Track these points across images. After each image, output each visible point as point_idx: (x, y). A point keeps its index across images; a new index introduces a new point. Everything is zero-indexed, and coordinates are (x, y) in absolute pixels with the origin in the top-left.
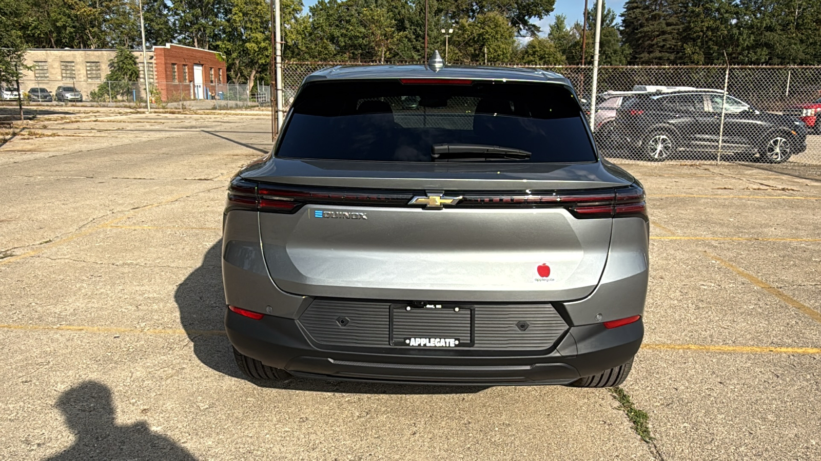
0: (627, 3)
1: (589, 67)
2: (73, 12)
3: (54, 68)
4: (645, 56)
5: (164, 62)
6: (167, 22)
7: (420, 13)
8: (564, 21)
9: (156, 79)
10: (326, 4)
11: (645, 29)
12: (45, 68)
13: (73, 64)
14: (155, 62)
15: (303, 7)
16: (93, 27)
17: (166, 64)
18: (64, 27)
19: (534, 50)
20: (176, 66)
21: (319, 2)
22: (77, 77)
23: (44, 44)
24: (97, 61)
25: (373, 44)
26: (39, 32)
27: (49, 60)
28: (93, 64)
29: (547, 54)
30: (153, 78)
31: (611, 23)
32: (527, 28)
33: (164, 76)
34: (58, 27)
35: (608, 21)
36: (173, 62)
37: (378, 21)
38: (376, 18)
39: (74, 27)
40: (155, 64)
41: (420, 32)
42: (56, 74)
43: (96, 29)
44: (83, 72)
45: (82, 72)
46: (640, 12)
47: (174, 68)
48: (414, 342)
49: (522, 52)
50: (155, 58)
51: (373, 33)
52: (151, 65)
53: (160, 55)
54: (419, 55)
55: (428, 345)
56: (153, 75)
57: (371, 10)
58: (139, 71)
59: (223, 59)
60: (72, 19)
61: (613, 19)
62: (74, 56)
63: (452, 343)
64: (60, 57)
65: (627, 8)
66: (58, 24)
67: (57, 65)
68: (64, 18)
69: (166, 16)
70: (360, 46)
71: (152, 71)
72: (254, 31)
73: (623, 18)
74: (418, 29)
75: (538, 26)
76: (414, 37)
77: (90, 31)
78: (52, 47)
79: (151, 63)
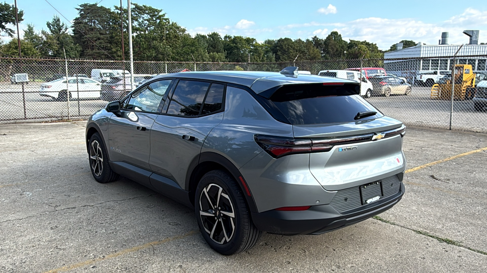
0: (74, 20)
1: (128, 62)
4: (89, 51)
8: (33, 28)
11: (88, 36)
19: (16, 45)
29: (26, 49)
31: (66, 31)
32: (5, 30)
35: (63, 30)
46: (84, 26)
49: (6, 46)
61: (66, 29)
65: (74, 23)
73: (73, 29)
75: (13, 30)
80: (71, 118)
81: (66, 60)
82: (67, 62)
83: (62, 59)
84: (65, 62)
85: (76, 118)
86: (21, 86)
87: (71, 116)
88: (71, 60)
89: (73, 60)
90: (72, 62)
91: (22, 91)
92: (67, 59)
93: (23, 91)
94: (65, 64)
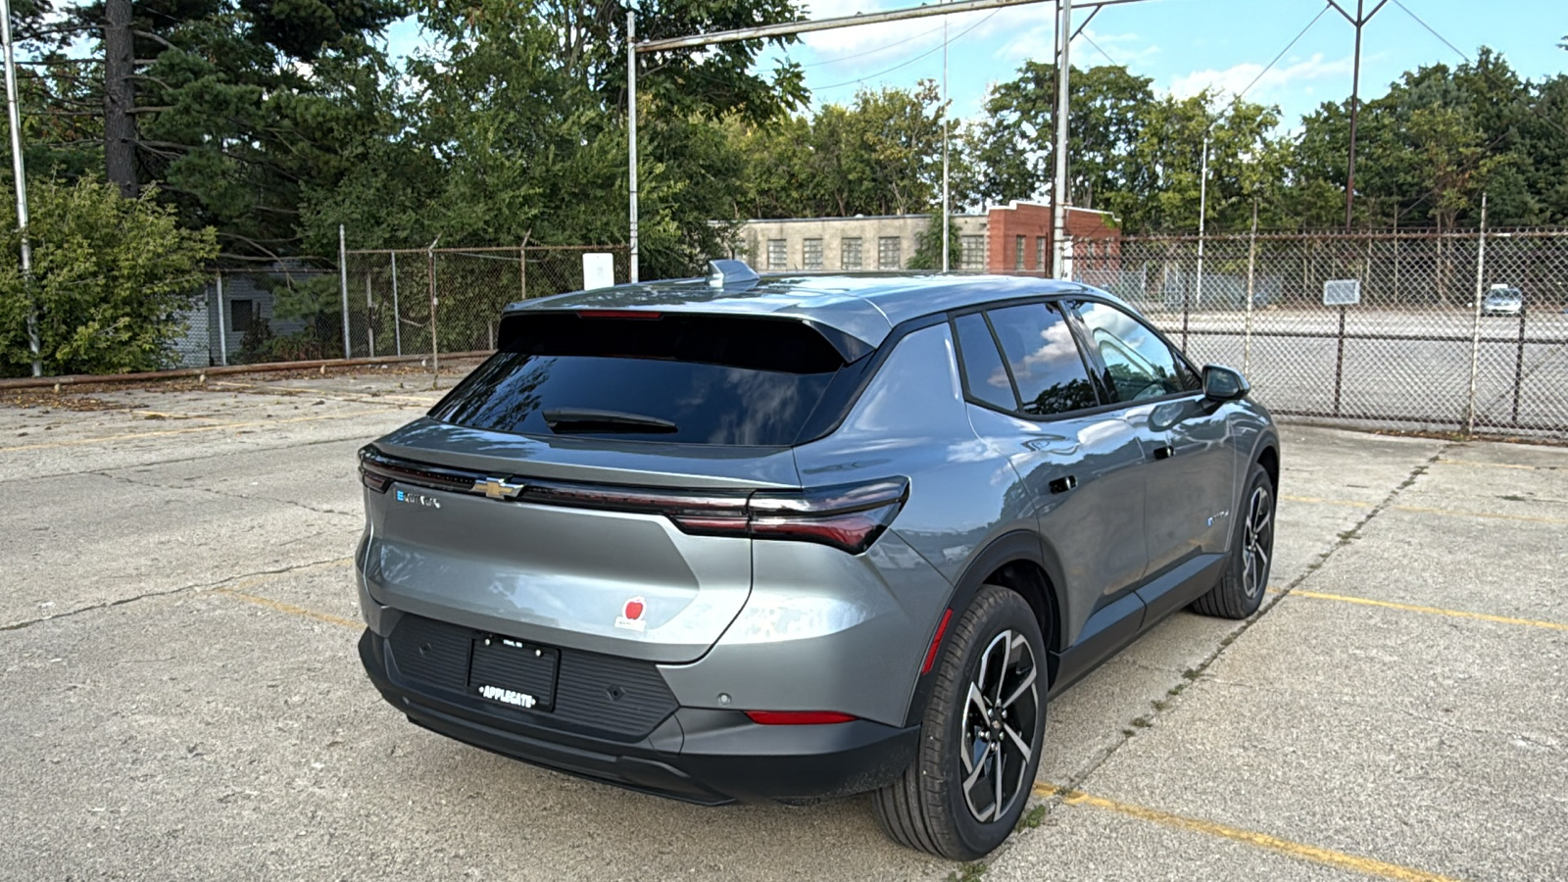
2: (874, 156)
3: (831, 249)
5: (1002, 234)
6: (1024, 163)
7: (1550, 109)
9: (988, 264)
10: (1338, 108)
12: (819, 249)
13: (860, 242)
14: (988, 233)
15: (1279, 118)
16: (902, 179)
17: (1006, 236)
18: (860, 180)
20: (1023, 241)
21: (1323, 105)
22: (864, 262)
23: (829, 210)
24: (895, 235)
25: (1429, 183)
26: (822, 192)
27: (826, 237)
28: (890, 242)
30: (982, 263)
33: (1001, 258)
34: (850, 182)
36: (1021, 233)
37: (1445, 134)
38: (1441, 127)
39: (874, 180)
40: (989, 237)
41: (1546, 151)
42: (834, 258)
43: (906, 182)
44: (874, 254)
45: (871, 254)
47: (1021, 244)
48: (489, 692)
50: (988, 226)
51: (1430, 161)
52: (981, 240)
53: (997, 222)
54: (1539, 201)
55: (502, 699)
56: (982, 257)
57: (1432, 112)
58: (961, 251)
59: (1115, 224)
60: (872, 168)
62: (863, 229)
63: (528, 701)
64: (843, 230)
66: (850, 177)
67: (836, 243)
68: (860, 165)
69: (1023, 151)
70: (1400, 186)
71: (983, 250)
72: (1178, 170)
74: (1541, 144)
76: (1531, 161)
77: (897, 185)
78: (839, 215)
79: (982, 236)
80: (1477, 429)
81: (1482, 234)
82: (1486, 239)
83: (1468, 232)
84: (1477, 240)
85: (1494, 430)
86: (1338, 316)
87: (1477, 425)
88: (1500, 235)
89: (1507, 235)
90: (1503, 239)
91: (1337, 332)
92: (1486, 231)
93: (1341, 333)
94: (1476, 249)
